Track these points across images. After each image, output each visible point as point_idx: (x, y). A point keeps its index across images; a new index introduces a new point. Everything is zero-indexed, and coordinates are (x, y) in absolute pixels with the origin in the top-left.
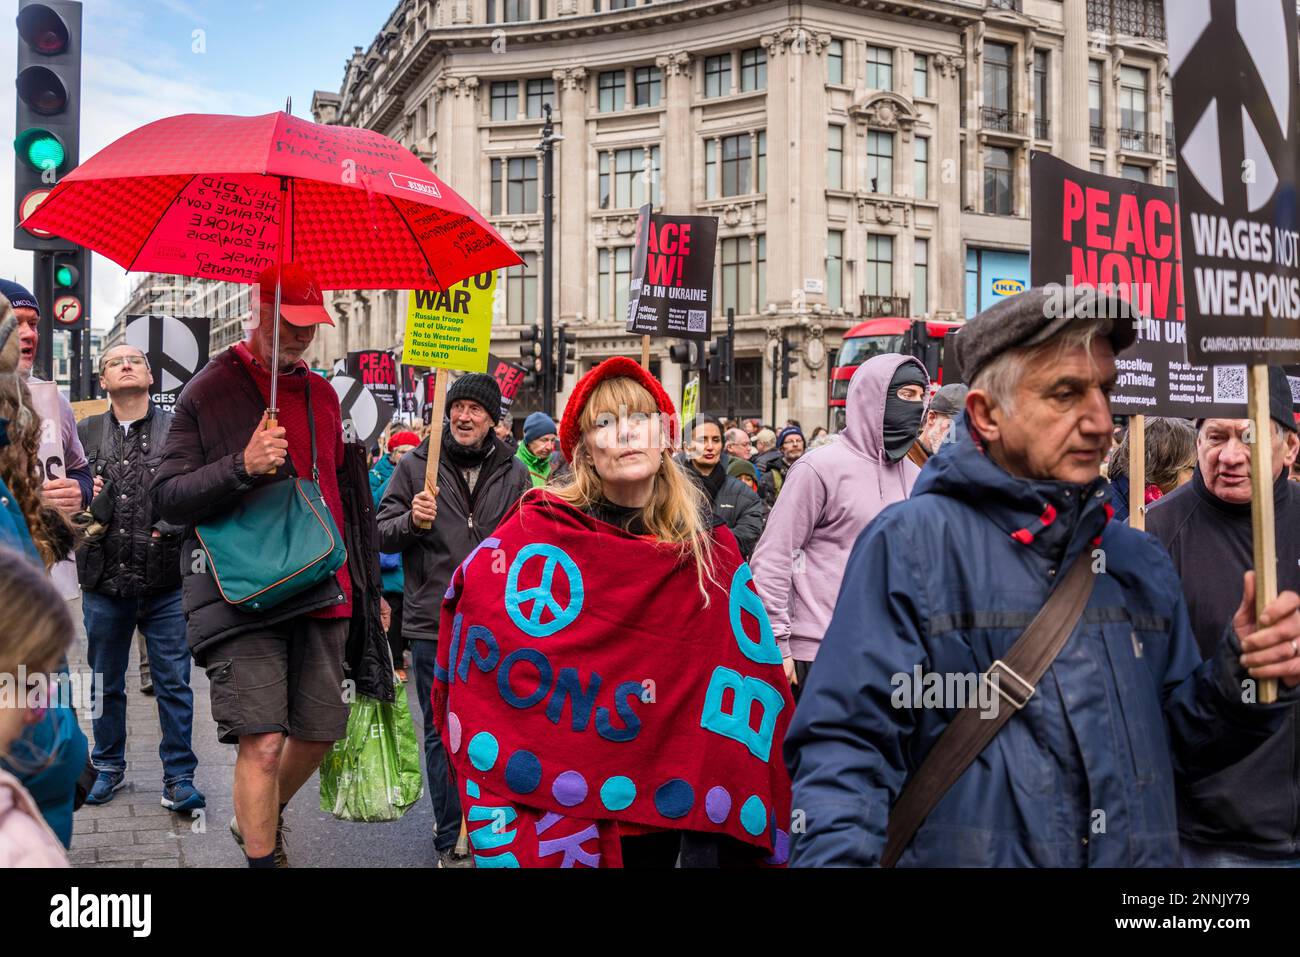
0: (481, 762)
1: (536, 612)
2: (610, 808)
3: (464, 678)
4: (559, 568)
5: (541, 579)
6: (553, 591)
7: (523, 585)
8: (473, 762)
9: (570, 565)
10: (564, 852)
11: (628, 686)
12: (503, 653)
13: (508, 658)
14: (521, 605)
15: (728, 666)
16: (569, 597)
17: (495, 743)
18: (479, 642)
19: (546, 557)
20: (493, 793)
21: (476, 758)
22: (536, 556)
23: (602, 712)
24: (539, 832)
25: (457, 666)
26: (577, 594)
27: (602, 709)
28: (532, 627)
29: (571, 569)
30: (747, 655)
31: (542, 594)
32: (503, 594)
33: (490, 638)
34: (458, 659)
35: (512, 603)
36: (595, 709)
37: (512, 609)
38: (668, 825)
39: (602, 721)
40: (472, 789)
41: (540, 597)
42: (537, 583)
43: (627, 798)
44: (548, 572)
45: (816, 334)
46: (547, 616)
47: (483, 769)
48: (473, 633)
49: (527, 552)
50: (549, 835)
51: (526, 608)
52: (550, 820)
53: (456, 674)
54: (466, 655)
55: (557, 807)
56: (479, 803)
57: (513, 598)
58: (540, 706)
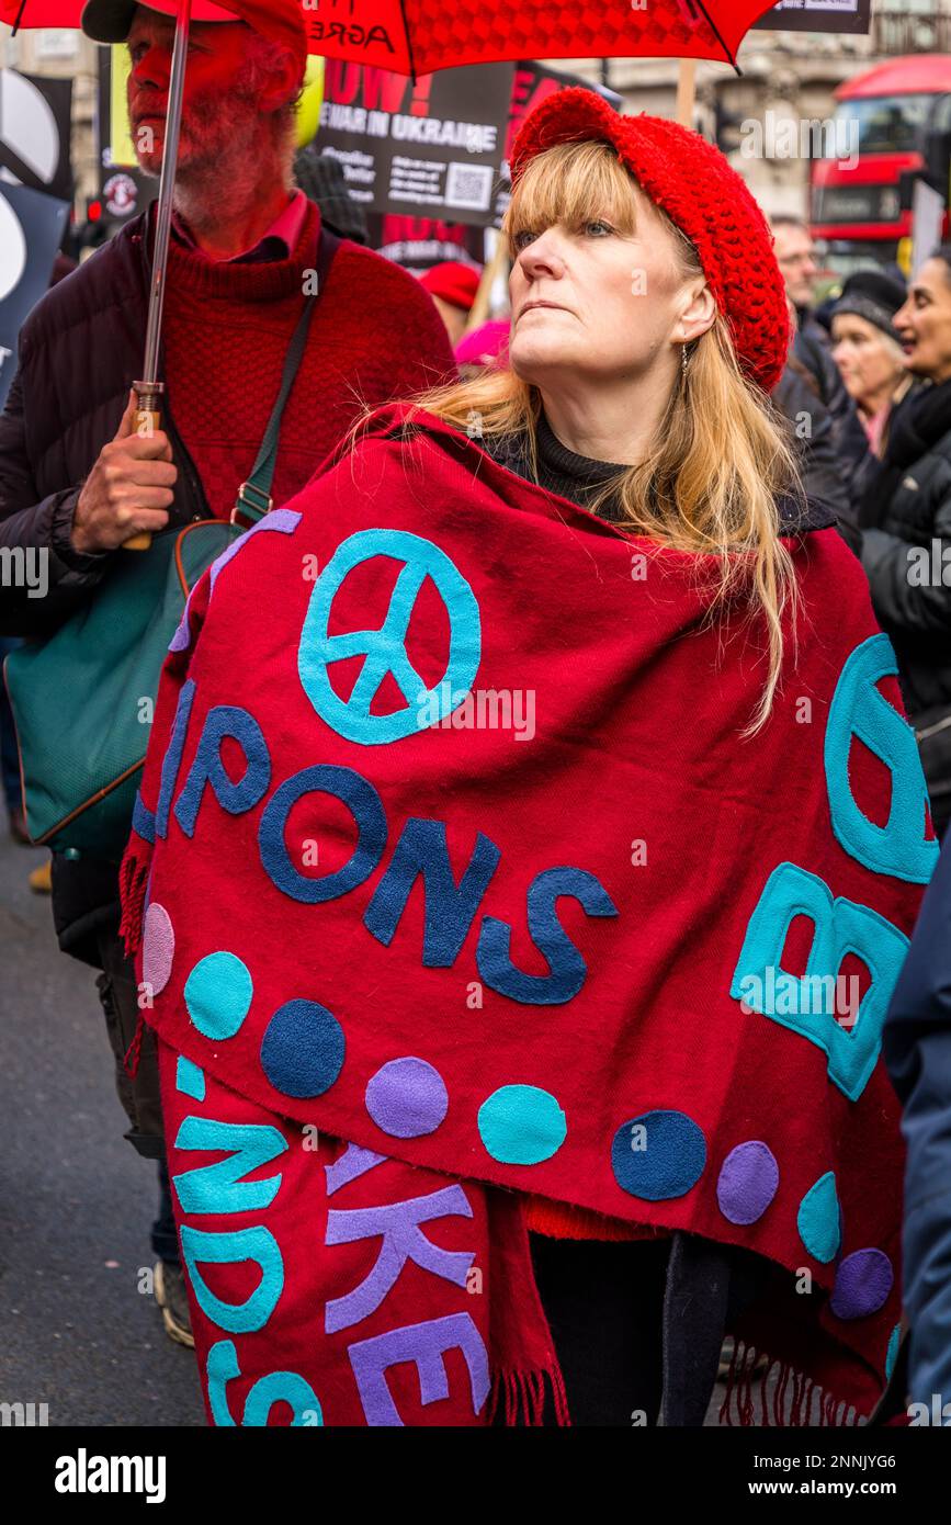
0: (209, 1016)
1: (366, 686)
2: (497, 1155)
3: (188, 828)
4: (428, 589)
5: (384, 613)
6: (409, 641)
7: (339, 623)
8: (195, 1018)
9: (454, 585)
10: (381, 1236)
11: (561, 877)
12: (278, 771)
13: (286, 786)
14: (333, 668)
15: (807, 865)
16: (445, 660)
17: (246, 979)
18: (228, 743)
19: (402, 563)
20: (233, 1091)
21: (200, 1009)
22: (379, 557)
23: (494, 931)
24: (331, 1189)
25: (173, 799)
26: (465, 654)
27: (496, 924)
28: (352, 720)
29: (459, 596)
30: (851, 850)
31: (384, 648)
32: (296, 639)
33: (253, 737)
34: (179, 781)
35: (312, 660)
36: (475, 926)
37: (311, 675)
38: (640, 1215)
39: (494, 951)
40: (190, 1079)
41: (381, 654)
42: (376, 623)
43: (541, 1138)
44: (403, 597)
45: (784, 93)
46: (388, 698)
47: (213, 1033)
48: (219, 721)
49: (359, 546)
50: (352, 1196)
51: (343, 675)
52: (355, 1163)
53: (171, 816)
54: (196, 775)
55: (373, 1138)
56: (204, 1110)
57: (316, 649)
58: (352, 902)
